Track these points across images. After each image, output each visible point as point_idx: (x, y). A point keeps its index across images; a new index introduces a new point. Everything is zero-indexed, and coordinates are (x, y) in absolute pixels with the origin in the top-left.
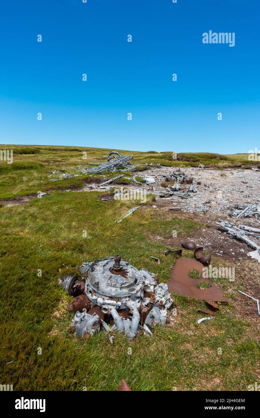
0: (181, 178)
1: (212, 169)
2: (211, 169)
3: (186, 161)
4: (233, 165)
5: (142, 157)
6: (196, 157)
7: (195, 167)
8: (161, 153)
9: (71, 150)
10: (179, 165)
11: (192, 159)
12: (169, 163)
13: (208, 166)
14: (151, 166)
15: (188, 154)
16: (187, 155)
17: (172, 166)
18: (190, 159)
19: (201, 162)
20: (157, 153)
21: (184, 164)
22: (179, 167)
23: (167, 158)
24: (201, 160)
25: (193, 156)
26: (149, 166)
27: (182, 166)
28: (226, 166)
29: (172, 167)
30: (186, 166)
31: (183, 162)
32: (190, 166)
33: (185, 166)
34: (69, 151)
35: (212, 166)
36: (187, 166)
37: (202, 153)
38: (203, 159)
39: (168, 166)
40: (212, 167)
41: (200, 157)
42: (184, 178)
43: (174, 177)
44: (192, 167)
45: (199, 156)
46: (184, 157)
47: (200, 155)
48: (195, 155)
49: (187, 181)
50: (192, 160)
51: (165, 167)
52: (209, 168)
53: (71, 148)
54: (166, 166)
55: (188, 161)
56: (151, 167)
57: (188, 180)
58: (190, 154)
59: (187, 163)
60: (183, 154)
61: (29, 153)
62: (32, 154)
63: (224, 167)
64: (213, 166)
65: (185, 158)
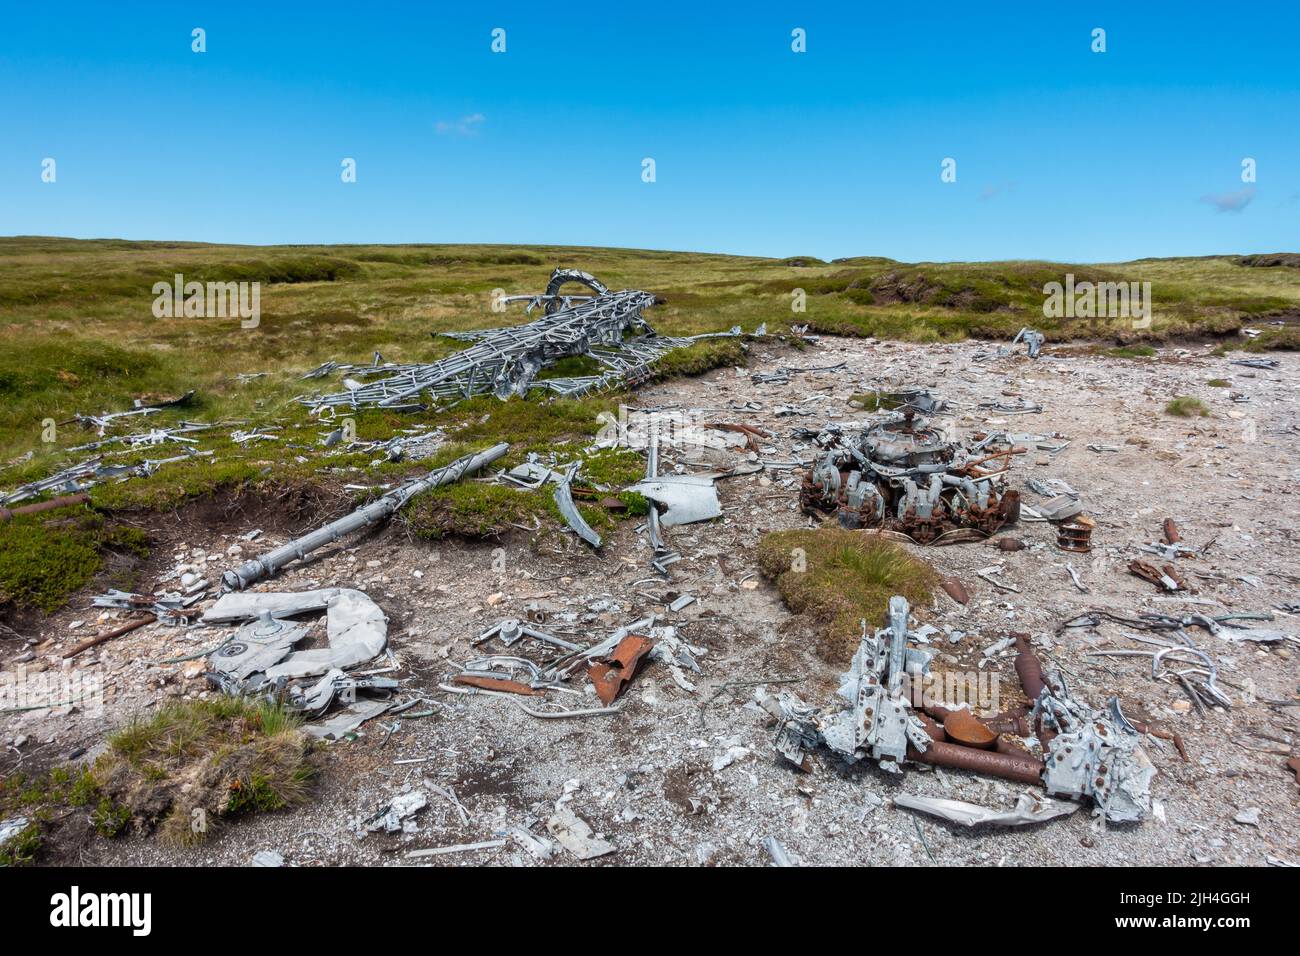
0: (922, 493)
1: (1082, 351)
2: (1074, 353)
3: (939, 304)
4: (1196, 325)
5: (741, 287)
6: (991, 286)
7: (989, 337)
8: (837, 262)
9: (502, 261)
10: (904, 326)
11: (968, 297)
12: (856, 319)
13: (1056, 333)
14: (763, 341)
15: (948, 268)
16: (946, 277)
17: (870, 335)
18: (958, 294)
19: (1015, 310)
20: (819, 263)
21: (930, 324)
22: (908, 341)
23: (848, 289)
24: (1017, 298)
25: (974, 282)
26: (750, 339)
27: (918, 331)
28: (1158, 334)
29: (869, 341)
30: (943, 335)
31: (925, 314)
32: (961, 334)
33: (934, 333)
34: (493, 262)
35: (1079, 333)
36: (944, 331)
37: (1016, 262)
38: (1025, 295)
39: (848, 336)
40: (1081, 337)
41: (1008, 285)
42: (949, 491)
43: (864, 478)
44: (974, 336)
45: (1002, 279)
46: (931, 287)
47: (1009, 278)
48: (981, 273)
49: (974, 512)
50: (971, 298)
51: (833, 339)
52: (1066, 346)
53: (503, 253)
54: (838, 335)
55: (952, 305)
56: (755, 348)
57: (983, 507)
58: (959, 269)
59: (947, 314)
60: (922, 270)
61: (313, 278)
62: (325, 279)
63: (1146, 338)
64: (1085, 332)
65: (934, 291)
